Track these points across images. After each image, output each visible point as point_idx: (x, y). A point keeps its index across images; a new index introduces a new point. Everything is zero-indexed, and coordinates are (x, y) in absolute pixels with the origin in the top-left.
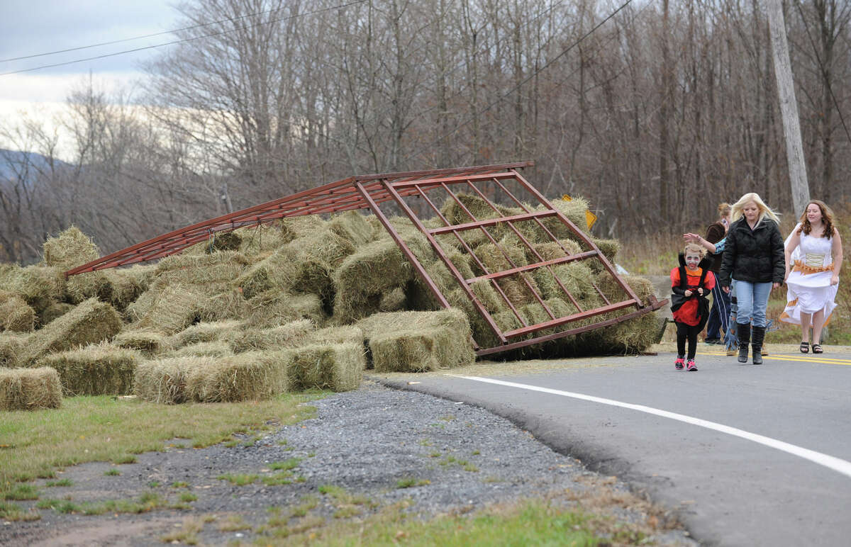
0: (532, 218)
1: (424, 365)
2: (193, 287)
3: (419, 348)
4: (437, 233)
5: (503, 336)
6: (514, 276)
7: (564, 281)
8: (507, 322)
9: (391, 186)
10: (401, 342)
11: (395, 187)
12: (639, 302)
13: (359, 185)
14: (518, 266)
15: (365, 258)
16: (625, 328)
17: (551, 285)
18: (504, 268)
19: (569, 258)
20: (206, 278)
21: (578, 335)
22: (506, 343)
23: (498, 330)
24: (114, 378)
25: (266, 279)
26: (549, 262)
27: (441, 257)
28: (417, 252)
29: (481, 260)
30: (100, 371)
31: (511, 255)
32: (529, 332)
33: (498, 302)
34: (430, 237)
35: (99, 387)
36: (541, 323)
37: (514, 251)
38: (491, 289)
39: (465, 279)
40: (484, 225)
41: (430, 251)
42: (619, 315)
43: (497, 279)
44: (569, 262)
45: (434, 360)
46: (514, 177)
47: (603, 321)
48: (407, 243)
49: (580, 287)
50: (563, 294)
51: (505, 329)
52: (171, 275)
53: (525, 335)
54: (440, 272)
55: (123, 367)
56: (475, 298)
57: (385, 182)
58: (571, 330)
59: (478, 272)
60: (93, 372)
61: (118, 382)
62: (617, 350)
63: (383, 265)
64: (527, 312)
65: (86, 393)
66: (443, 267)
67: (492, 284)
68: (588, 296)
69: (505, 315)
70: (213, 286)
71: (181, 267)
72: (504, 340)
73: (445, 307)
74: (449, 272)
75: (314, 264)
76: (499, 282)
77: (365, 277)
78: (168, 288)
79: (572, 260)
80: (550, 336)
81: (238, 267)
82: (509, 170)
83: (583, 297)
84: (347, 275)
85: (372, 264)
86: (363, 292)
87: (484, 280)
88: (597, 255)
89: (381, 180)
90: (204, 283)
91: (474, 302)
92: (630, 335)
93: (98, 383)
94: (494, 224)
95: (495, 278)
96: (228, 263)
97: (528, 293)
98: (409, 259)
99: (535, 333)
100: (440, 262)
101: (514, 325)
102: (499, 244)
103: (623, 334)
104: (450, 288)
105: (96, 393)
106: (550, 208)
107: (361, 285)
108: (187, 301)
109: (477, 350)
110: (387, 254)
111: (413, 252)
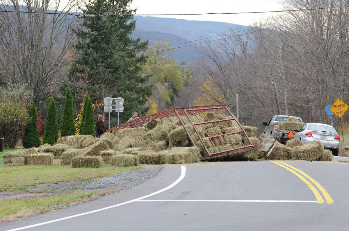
0: (227, 120)
1: (179, 162)
2: (132, 137)
3: (178, 158)
4: (196, 125)
5: (210, 155)
6: (217, 137)
7: (232, 139)
8: (212, 151)
9: (185, 110)
10: (173, 156)
11: (186, 111)
12: (253, 146)
13: (175, 110)
14: (219, 135)
15: (175, 131)
16: (248, 153)
17: (227, 140)
18: (215, 135)
19: (235, 132)
20: (136, 135)
21: (234, 155)
22: (211, 157)
23: (208, 153)
24: (92, 163)
25: (151, 136)
26: (228, 134)
27: (196, 132)
28: (189, 130)
29: (208, 133)
30: (89, 161)
31: (217, 131)
32: (218, 153)
33: (210, 145)
34: (194, 126)
35: (89, 166)
36: (222, 151)
37: (218, 130)
38: (209, 141)
39: (202, 138)
40: (211, 122)
41: (193, 130)
42: (247, 149)
43: (212, 138)
44: (234, 134)
45: (183, 161)
46: (225, 108)
47: (242, 151)
48: (187, 127)
49: (237, 141)
50: (231, 143)
51: (211, 152)
52: (126, 134)
53: (217, 154)
54: (195, 136)
55: (95, 160)
56: (203, 144)
57: (184, 109)
58: (231, 153)
59: (206, 136)
60: (87, 161)
61: (93, 164)
62: (246, 159)
63: (180, 133)
64: (219, 148)
65: (85, 167)
66: (196, 134)
67: (210, 140)
68: (239, 144)
69: (212, 149)
70: (137, 137)
71: (129, 131)
72: (210, 156)
73: (194, 146)
74: (197, 136)
75: (164, 132)
76: (212, 139)
77: (175, 136)
78: (124, 137)
79: (235, 133)
80: (225, 155)
81: (145, 132)
82: (224, 106)
83: (237, 144)
84: (171, 135)
85: (177, 133)
86: (175, 141)
87: (207, 138)
88: (243, 132)
89: (182, 109)
90: (135, 136)
91: (203, 145)
92: (250, 155)
93: (88, 164)
94: (214, 122)
95: (211, 138)
96: (142, 131)
97: (220, 142)
98: (186, 132)
99: (221, 154)
100: (195, 133)
101: (214, 151)
102: (214, 128)
103: (248, 155)
104: (198, 140)
105: (88, 167)
106: (233, 118)
107: (174, 139)
108: (129, 141)
109: (201, 158)
110: (181, 130)
111: (188, 130)
